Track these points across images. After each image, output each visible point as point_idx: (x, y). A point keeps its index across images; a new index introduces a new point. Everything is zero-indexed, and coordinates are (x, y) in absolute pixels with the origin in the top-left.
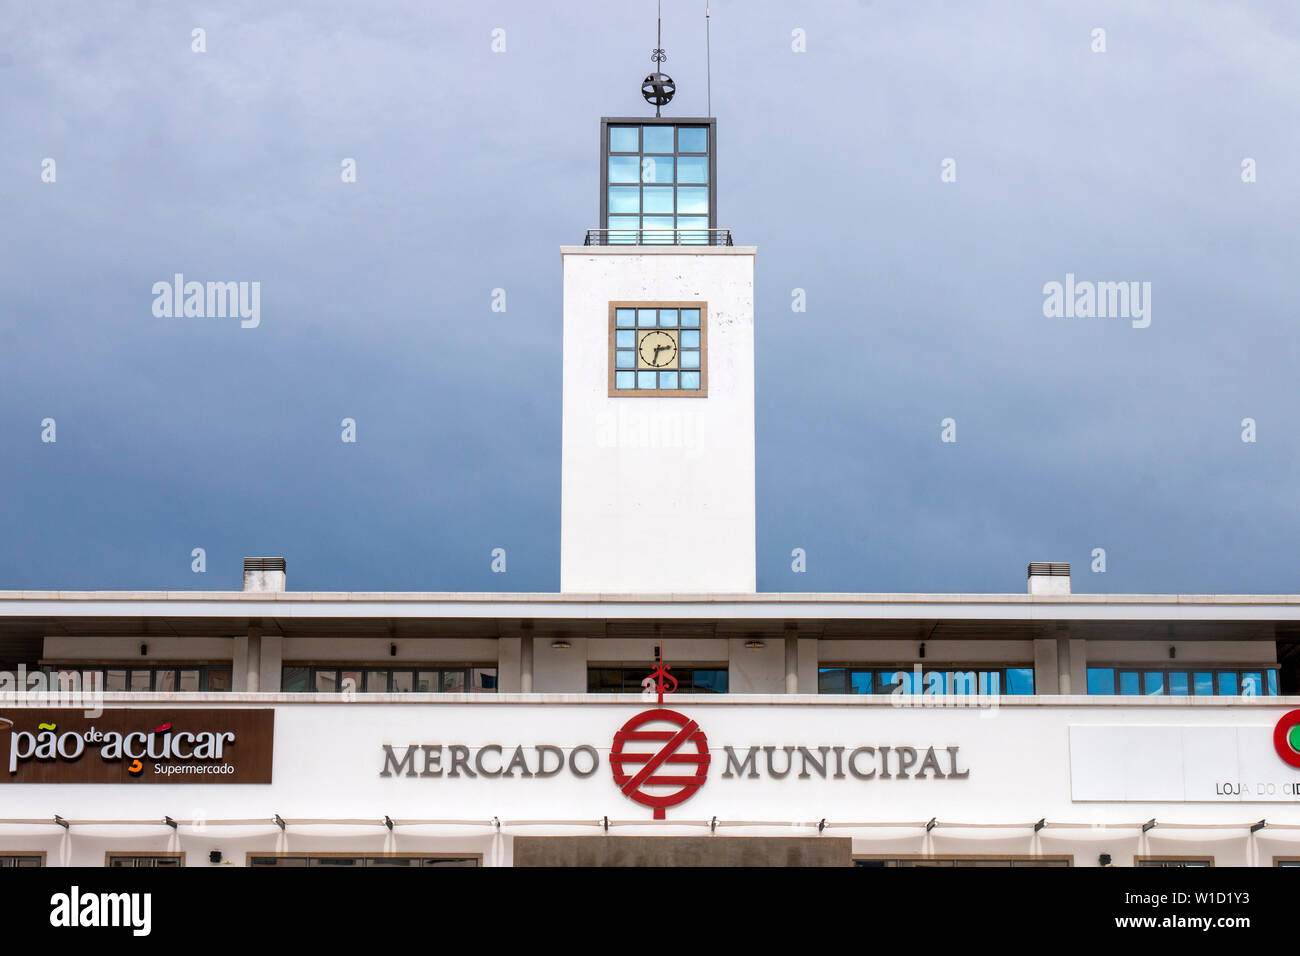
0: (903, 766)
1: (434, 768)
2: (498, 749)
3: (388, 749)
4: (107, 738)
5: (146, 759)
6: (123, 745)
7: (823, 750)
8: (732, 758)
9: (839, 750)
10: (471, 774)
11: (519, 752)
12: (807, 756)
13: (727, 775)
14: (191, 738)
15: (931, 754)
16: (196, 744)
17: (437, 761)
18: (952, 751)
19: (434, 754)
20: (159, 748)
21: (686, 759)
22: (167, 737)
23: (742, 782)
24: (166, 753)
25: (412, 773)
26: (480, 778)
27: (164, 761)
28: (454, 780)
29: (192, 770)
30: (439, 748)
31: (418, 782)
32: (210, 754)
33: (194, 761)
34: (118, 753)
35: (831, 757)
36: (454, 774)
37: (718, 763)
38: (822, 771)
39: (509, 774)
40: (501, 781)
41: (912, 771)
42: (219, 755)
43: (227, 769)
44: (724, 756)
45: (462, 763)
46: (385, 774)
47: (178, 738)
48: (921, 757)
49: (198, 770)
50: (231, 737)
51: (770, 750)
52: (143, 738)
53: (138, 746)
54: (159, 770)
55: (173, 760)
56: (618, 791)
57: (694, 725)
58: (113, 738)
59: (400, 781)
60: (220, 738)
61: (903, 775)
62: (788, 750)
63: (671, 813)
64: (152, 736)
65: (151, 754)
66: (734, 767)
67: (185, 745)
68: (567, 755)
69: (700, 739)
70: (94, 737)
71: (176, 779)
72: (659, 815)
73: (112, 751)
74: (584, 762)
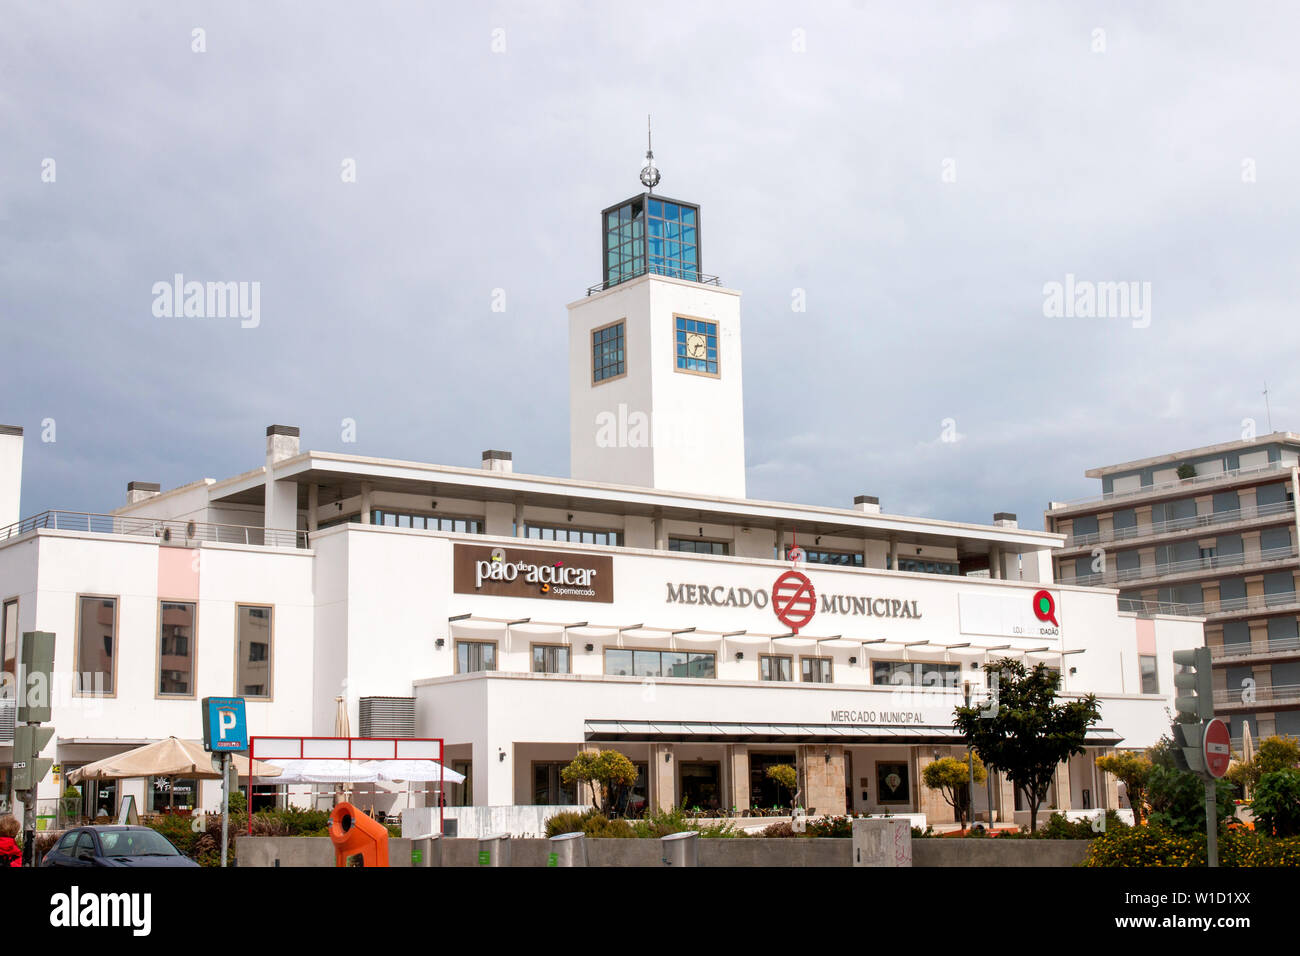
0: (895, 610)
1: (693, 599)
2: (722, 589)
3: (669, 585)
4: (530, 570)
5: (551, 584)
6: (537, 574)
7: (862, 599)
8: (825, 602)
9: (869, 600)
10: (710, 603)
11: (731, 593)
12: (856, 603)
13: (823, 611)
14: (574, 572)
15: (906, 603)
16: (576, 576)
17: (694, 594)
18: (914, 603)
19: (692, 590)
20: (557, 578)
21: (804, 601)
22: (561, 570)
23: (829, 614)
24: (561, 581)
25: (682, 601)
26: (713, 606)
27: (559, 585)
28: (701, 606)
29: (572, 592)
30: (694, 587)
31: (684, 605)
32: (584, 583)
33: (576, 587)
34: (536, 579)
35: (866, 603)
36: (702, 603)
37: (819, 605)
38: (863, 612)
39: (727, 604)
40: (723, 608)
41: (899, 613)
42: (589, 584)
43: (591, 593)
44: (821, 599)
45: (706, 596)
46: (669, 601)
47: (567, 570)
48: (902, 605)
49: (577, 592)
50: (595, 573)
51: (840, 598)
52: (548, 571)
53: (546, 575)
54: (556, 591)
55: (565, 586)
56: (775, 617)
57: (808, 581)
58: (533, 569)
59: (676, 604)
60: (589, 572)
61: (895, 615)
62: (848, 598)
63: (802, 631)
64: (553, 569)
65: (554, 581)
66: (826, 607)
67: (572, 577)
68: (753, 593)
69: (811, 589)
70: (522, 568)
71: (565, 597)
72: (795, 633)
73: (532, 577)
74: (761, 599)
